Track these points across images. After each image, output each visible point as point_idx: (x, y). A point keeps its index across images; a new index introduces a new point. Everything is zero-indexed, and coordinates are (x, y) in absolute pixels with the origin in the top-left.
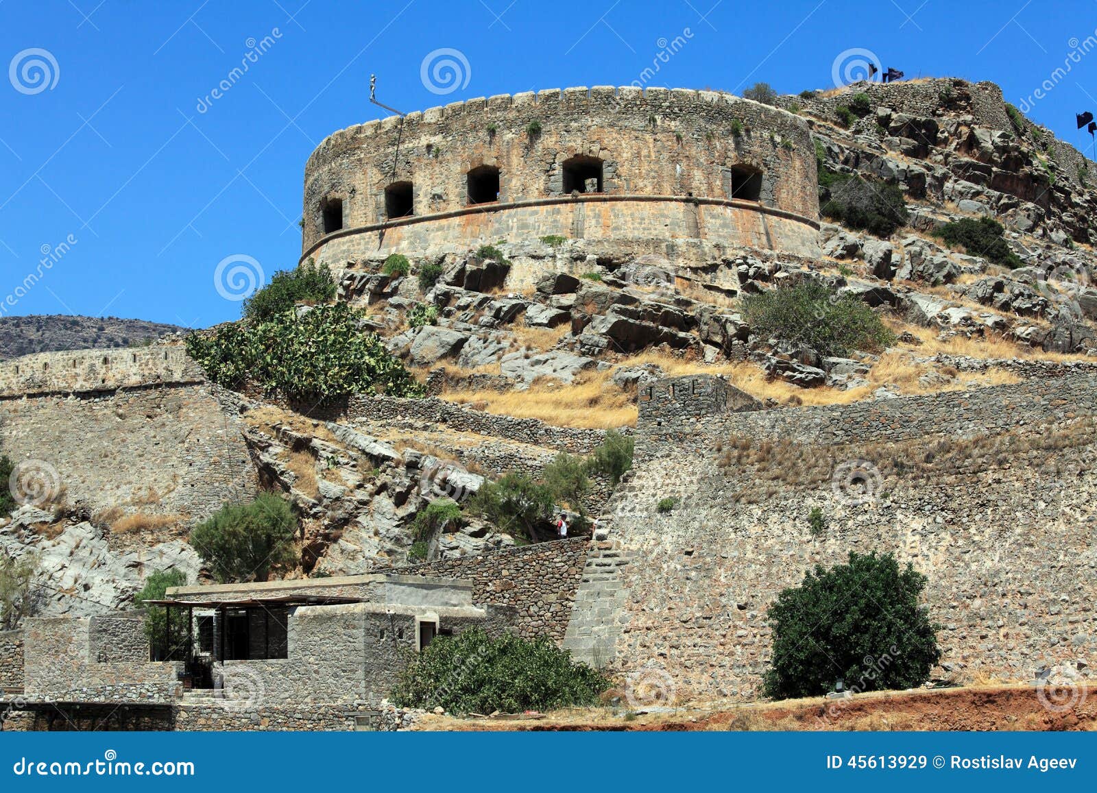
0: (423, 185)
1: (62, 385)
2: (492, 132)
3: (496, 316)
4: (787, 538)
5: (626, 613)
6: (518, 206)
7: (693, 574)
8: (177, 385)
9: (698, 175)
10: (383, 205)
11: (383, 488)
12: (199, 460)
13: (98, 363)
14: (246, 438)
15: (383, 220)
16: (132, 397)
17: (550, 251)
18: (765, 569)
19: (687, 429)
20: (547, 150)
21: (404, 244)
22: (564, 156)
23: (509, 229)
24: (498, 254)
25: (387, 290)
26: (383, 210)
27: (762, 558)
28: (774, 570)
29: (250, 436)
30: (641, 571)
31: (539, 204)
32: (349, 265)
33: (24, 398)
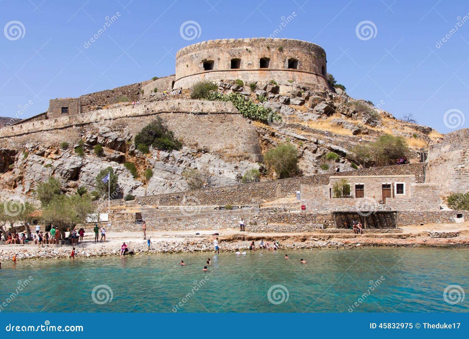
0: (245, 61)
1: (186, 110)
2: (268, 48)
3: (285, 101)
6: (276, 70)
8: (231, 113)
10: (230, 64)
11: (307, 148)
12: (244, 136)
13: (200, 104)
14: (256, 131)
15: (230, 69)
16: (214, 116)
17: (291, 84)
20: (284, 56)
21: (240, 77)
22: (289, 58)
23: (275, 76)
24: (275, 83)
25: (240, 89)
26: (230, 66)
29: (258, 131)
31: (282, 70)
32: (222, 81)
33: (172, 113)
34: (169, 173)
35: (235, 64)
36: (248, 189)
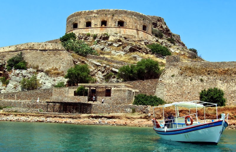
0: (93, 22)
1: (37, 48)
2: (106, 14)
3: (108, 45)
4: (196, 82)
5: (166, 93)
6: (110, 27)
7: (179, 87)
8: (60, 50)
9: (138, 26)
11: (99, 70)
12: (65, 63)
13: (44, 45)
14: (73, 60)
15: (85, 27)
16: (51, 52)
17: (116, 35)
18: (192, 87)
19: (175, 64)
20: (115, 19)
21: (89, 32)
22: (118, 20)
23: (108, 31)
24: (107, 35)
25: (87, 39)
26: (85, 26)
27: (192, 85)
28: (194, 87)
29: (74, 60)
30: (169, 86)
31: (113, 27)
32: (79, 34)
33: (29, 50)
34: (16, 82)
35: (88, 24)
36: (49, 92)
